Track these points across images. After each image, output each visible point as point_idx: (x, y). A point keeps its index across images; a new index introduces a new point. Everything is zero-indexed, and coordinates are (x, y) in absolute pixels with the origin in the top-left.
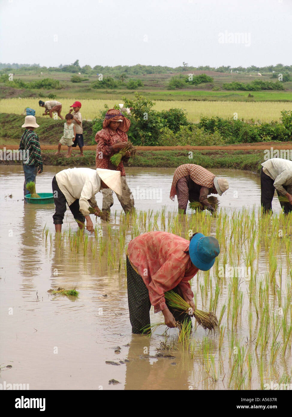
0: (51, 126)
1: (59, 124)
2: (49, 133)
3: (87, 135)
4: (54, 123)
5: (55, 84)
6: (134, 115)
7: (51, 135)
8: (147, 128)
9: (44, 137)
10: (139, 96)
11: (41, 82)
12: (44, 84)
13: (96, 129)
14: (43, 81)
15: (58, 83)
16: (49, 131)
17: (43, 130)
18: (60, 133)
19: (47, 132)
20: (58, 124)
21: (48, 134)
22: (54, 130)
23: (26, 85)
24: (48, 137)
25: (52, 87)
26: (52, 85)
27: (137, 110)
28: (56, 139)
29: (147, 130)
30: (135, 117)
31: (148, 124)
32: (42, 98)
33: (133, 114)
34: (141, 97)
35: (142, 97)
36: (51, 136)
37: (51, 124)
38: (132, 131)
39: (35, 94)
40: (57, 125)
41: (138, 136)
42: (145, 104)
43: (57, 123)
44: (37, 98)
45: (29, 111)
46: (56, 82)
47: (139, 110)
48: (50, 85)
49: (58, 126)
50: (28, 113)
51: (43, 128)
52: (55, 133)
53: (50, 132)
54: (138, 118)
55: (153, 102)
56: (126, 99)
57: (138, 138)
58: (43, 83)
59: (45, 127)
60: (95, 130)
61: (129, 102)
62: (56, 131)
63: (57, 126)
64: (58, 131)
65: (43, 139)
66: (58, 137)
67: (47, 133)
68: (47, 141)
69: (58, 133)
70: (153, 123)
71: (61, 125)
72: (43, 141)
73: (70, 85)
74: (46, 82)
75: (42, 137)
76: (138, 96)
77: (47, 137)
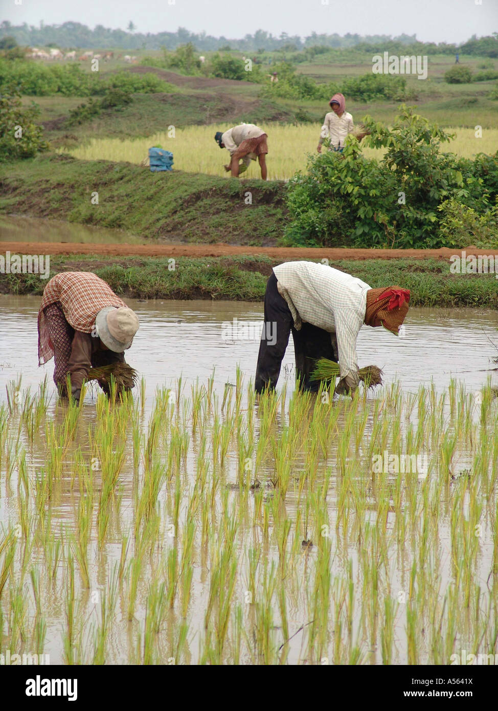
0: (194, 194)
1: (215, 190)
2: (186, 213)
3: (281, 219)
4: (202, 188)
5: (395, 87)
6: (394, 167)
7: (189, 218)
8: (428, 202)
9: (171, 226)
10: (410, 115)
11: (358, 82)
12: (365, 87)
13: (295, 202)
14: (363, 80)
15: (403, 85)
16: (187, 207)
17: (174, 204)
18: (214, 214)
19: (182, 211)
20: (211, 189)
21: (183, 216)
22: (200, 207)
23: (318, 91)
24: (182, 224)
25: (385, 95)
26: (386, 92)
27: (401, 152)
28: (201, 229)
29: (429, 206)
30: (397, 171)
31: (429, 191)
32: (303, 123)
33: (390, 165)
34: (415, 118)
35: (418, 119)
36: (189, 221)
37: (194, 190)
38: (388, 211)
39: (286, 114)
40: (210, 193)
41: (404, 221)
42: (426, 136)
43: (209, 187)
44: (289, 122)
45: (155, 155)
46: (399, 81)
47: (405, 154)
48: (380, 90)
49: (213, 196)
50: (153, 159)
51: (175, 200)
52: (202, 213)
53: (190, 212)
54: (403, 173)
55: (447, 131)
56: (372, 123)
57: (405, 227)
58: (363, 86)
59: (181, 198)
60: (293, 205)
61: (378, 131)
62: (204, 207)
63: (208, 194)
64: (210, 208)
65: (169, 229)
66: (206, 223)
67: (182, 213)
68: (178, 235)
69: (208, 213)
70: (442, 187)
71: (219, 192)
72: (169, 234)
73: (440, 90)
74: (369, 82)
75: (168, 225)
76: (407, 115)
77: (179, 223)
